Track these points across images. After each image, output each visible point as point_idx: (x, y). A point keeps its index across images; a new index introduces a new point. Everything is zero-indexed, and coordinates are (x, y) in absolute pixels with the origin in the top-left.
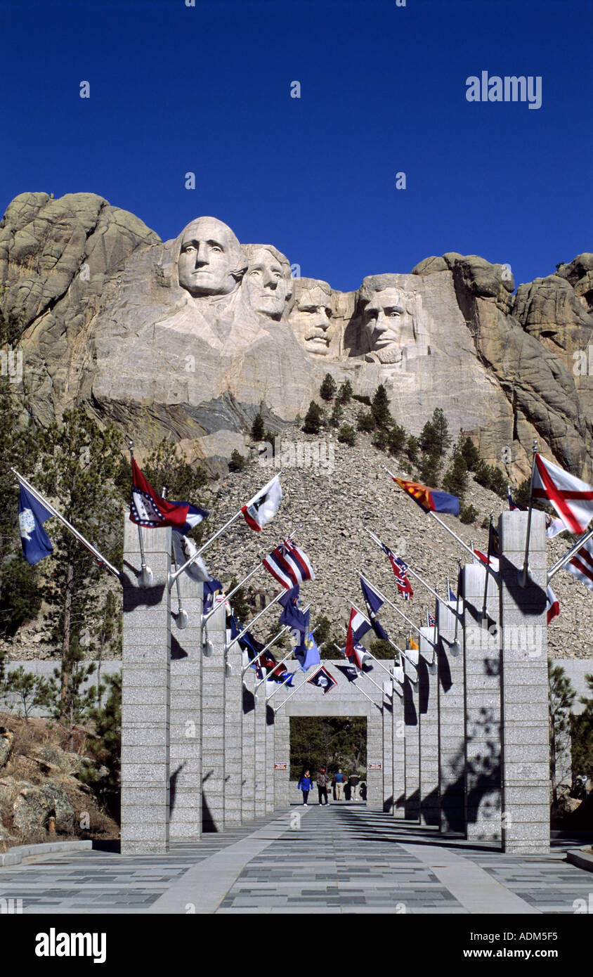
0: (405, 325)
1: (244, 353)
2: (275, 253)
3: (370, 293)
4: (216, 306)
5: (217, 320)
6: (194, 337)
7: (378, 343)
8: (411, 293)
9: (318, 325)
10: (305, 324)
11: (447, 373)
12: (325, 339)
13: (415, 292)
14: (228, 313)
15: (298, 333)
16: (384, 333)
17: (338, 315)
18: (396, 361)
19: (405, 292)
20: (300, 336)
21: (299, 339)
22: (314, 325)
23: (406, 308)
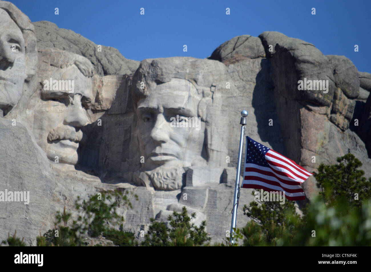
0: (194, 136)
2: (15, 15)
3: (148, 84)
7: (154, 159)
8: (207, 90)
9: (69, 120)
10: (49, 119)
13: (213, 88)
15: (37, 131)
16: (163, 145)
17: (100, 108)
18: (177, 187)
19: (198, 87)
20: (41, 136)
21: (40, 139)
22: (62, 122)
23: (198, 111)
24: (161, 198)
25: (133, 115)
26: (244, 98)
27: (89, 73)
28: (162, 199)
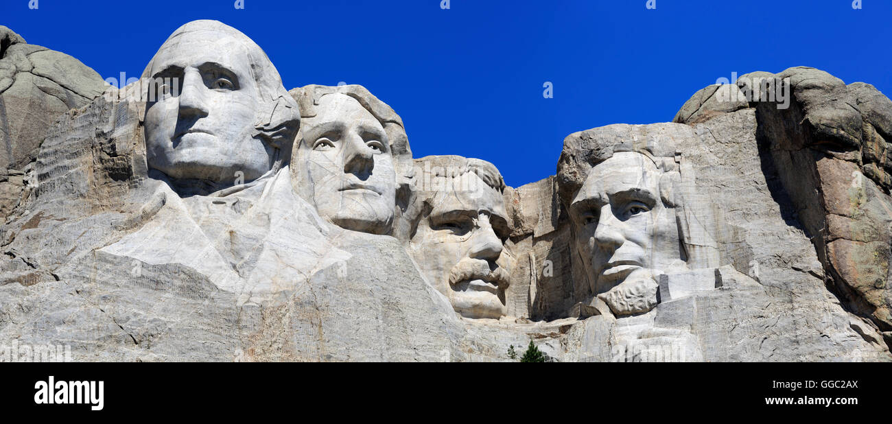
0: (662, 229)
1: (291, 297)
2: (367, 100)
3: (579, 167)
4: (229, 204)
5: (231, 232)
6: (179, 270)
8: (670, 161)
9: (476, 250)
10: (446, 252)
11: (762, 320)
12: (494, 282)
13: (678, 158)
14: (259, 216)
15: (434, 273)
16: (618, 249)
17: (522, 233)
18: (648, 307)
19: (655, 159)
20: (439, 279)
21: (437, 284)
22: (468, 255)
23: (661, 192)
24: (626, 325)
25: (569, 229)
26: (727, 167)
27: (496, 181)
28: (629, 327)
